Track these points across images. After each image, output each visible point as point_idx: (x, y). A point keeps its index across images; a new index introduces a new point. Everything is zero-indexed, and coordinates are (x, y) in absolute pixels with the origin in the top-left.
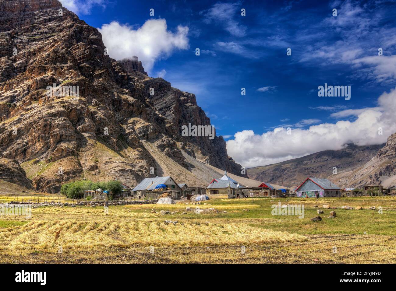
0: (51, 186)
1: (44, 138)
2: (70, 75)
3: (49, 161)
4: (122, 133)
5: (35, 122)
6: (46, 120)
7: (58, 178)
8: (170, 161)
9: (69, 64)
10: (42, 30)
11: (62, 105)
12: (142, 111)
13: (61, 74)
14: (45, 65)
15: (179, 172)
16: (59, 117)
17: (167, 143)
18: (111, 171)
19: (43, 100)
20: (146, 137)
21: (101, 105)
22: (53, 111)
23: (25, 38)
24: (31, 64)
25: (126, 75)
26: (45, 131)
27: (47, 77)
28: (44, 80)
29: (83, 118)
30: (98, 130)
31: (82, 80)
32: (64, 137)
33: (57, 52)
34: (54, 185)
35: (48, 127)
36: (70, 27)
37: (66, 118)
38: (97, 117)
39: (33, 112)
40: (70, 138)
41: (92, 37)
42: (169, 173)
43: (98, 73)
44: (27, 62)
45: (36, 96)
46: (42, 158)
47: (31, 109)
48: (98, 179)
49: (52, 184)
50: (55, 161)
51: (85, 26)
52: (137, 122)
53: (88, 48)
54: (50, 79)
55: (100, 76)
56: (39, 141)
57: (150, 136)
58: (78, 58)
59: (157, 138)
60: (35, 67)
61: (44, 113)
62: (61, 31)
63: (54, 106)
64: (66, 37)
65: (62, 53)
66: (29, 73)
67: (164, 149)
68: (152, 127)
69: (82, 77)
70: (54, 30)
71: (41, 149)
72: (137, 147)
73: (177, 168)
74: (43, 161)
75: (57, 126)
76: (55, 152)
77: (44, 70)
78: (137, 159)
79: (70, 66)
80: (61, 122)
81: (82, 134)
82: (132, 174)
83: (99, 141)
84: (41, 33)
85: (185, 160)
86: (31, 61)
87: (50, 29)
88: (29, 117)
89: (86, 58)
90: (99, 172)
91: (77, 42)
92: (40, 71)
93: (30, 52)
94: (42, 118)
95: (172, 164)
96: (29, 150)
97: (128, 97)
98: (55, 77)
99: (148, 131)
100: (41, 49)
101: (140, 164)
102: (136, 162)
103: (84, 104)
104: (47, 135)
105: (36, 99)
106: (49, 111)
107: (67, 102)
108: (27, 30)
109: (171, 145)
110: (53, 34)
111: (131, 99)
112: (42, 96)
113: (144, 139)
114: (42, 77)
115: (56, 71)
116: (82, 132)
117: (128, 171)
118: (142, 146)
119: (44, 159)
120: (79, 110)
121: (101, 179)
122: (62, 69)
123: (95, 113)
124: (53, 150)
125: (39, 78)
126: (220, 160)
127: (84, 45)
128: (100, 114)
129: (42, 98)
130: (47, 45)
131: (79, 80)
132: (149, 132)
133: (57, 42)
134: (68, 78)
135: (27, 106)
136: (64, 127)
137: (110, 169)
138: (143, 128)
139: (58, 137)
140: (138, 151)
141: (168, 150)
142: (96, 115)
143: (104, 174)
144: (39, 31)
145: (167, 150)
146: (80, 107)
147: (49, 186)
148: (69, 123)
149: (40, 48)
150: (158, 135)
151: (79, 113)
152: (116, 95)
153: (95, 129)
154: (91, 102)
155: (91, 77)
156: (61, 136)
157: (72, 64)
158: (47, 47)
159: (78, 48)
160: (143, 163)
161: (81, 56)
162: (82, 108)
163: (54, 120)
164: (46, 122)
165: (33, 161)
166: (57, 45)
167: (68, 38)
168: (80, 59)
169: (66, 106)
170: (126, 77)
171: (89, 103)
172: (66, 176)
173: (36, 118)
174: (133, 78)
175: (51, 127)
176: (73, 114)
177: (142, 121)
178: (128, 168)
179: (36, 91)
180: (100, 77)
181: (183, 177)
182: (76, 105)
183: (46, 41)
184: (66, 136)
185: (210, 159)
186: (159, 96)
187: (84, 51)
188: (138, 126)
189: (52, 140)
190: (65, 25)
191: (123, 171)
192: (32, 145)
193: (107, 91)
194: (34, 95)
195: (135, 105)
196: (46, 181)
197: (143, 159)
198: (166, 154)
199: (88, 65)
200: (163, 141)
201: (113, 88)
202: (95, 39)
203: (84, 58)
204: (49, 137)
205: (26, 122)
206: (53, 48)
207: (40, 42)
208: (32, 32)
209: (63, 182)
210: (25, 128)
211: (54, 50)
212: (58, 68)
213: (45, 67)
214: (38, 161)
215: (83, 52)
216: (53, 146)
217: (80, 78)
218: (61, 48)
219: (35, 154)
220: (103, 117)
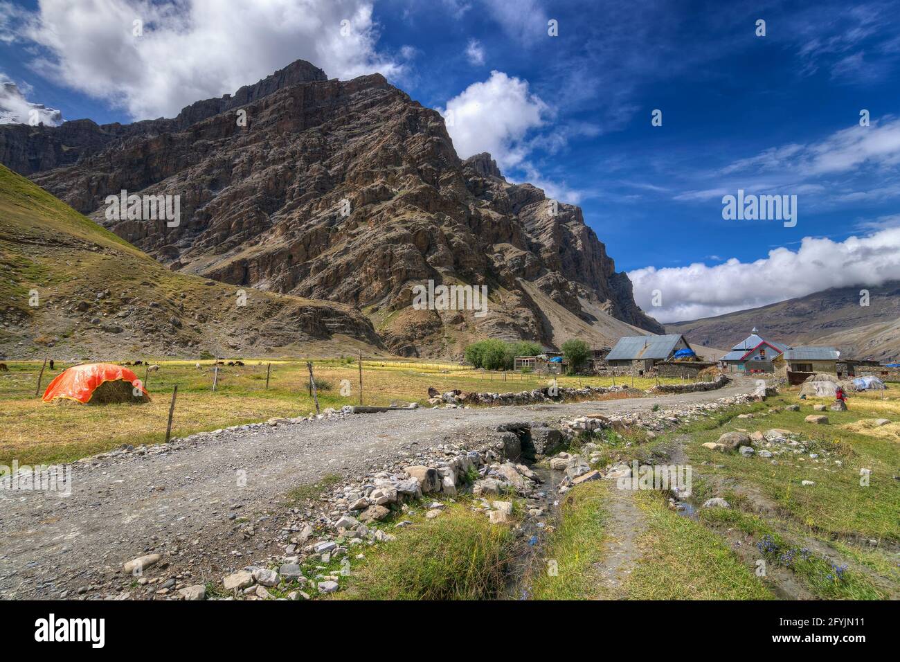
0: (401, 346)
1: (383, 275)
2: (408, 182)
3: (393, 309)
4: (490, 266)
5: (369, 251)
6: (385, 249)
7: (409, 334)
8: (562, 311)
9: (405, 166)
10: (362, 121)
11: (404, 225)
12: (512, 234)
13: (395, 182)
14: (373, 169)
15: (579, 328)
16: (403, 244)
17: (554, 283)
18: (484, 325)
19: (374, 220)
20: (522, 273)
21: (458, 224)
22: (393, 234)
23: (341, 133)
24: (352, 170)
25: (481, 181)
26: (384, 264)
27: (377, 186)
28: (373, 191)
29: (435, 245)
30: (456, 262)
31: (425, 188)
32: (411, 273)
33: (387, 149)
34: (404, 344)
35: (388, 259)
36: (400, 112)
37: (412, 245)
38: (453, 242)
39: (364, 238)
40: (420, 274)
41: (431, 124)
42: (564, 329)
43: (444, 177)
44: (345, 167)
45: (363, 215)
46: (382, 305)
47: (358, 234)
48: (466, 336)
49: (401, 342)
50: (401, 308)
51: (421, 109)
52: (506, 250)
53: (429, 141)
54: (381, 189)
55: (448, 181)
56: (376, 279)
57: (527, 272)
58: (415, 157)
59: (539, 275)
60: (358, 174)
61: (381, 238)
62: (388, 118)
63: (393, 228)
64: (396, 128)
65: (395, 151)
66: (351, 182)
67: (550, 292)
68: (530, 257)
69: (424, 185)
70: (379, 119)
71: (379, 291)
72: (514, 288)
73: (575, 322)
74: (384, 308)
75: (401, 257)
76: (400, 294)
77: (371, 176)
78: (518, 306)
79: (406, 169)
80: (406, 251)
81: (436, 268)
82: (515, 330)
83: (459, 278)
84: (362, 124)
85: (582, 309)
86: (351, 165)
87: (373, 118)
88: (360, 245)
89: (427, 156)
90: (467, 326)
91: (413, 134)
92: (365, 179)
93: (349, 154)
94: (380, 245)
95: (567, 315)
96: (364, 293)
97: (490, 212)
98: (387, 186)
99: (524, 263)
100: (363, 148)
101: (523, 315)
102: (517, 312)
103: (435, 224)
104: (387, 271)
105: (364, 219)
106: (388, 235)
107: (410, 221)
108: (343, 122)
109: (560, 284)
110: (378, 125)
111: (495, 215)
112: (372, 215)
113: (519, 276)
114: (369, 187)
115: (387, 177)
116: (436, 266)
117: (509, 324)
118: (519, 286)
119: (385, 306)
120: (429, 232)
121: (471, 336)
122: (396, 174)
123: (451, 236)
124: (397, 293)
125: (365, 188)
126: (623, 310)
127: (422, 137)
128: (457, 238)
129: (373, 218)
130: (371, 141)
131: (421, 189)
132: (526, 265)
133: (385, 135)
134: (404, 186)
135: (352, 229)
136: (409, 258)
137: (482, 322)
138: (516, 259)
139: (404, 273)
140: (515, 293)
141: (557, 293)
142: (452, 240)
143: (474, 328)
144: (358, 122)
145: (555, 294)
146: (430, 227)
147: (397, 345)
148: (416, 253)
149: (363, 146)
150: (540, 269)
151: (429, 236)
152: (473, 211)
153: (452, 262)
154: (443, 221)
155: (436, 184)
156: (407, 272)
157: (408, 165)
158: (372, 143)
159: (414, 142)
160: (528, 314)
161: (420, 153)
162: (432, 228)
163: (396, 248)
164: (385, 251)
165: (370, 308)
166: (385, 139)
167: (400, 128)
168: (419, 158)
169: (409, 227)
170: (482, 183)
171: (442, 222)
172: (420, 332)
173: (370, 245)
174: (491, 185)
175: (392, 258)
176: (420, 239)
177: (514, 249)
178: (509, 320)
179: (362, 208)
180: (449, 183)
181: (587, 337)
182: (424, 225)
183: (369, 135)
184: (414, 271)
185: (613, 308)
186: (527, 211)
187: (424, 145)
188: (508, 256)
189: (394, 278)
190: (393, 110)
191: (501, 325)
192: (366, 286)
193: (460, 204)
194: (360, 213)
195: (501, 224)
196: (394, 339)
197: (525, 306)
198: (555, 300)
199: (430, 167)
200: (548, 280)
201: (467, 199)
202: (436, 126)
203: (423, 156)
204: (390, 273)
205: (357, 252)
206: (381, 144)
207: (361, 138)
208: (349, 124)
209: (417, 341)
210: (357, 261)
211: (382, 146)
212: (389, 173)
213: (372, 173)
214: (377, 309)
215: (422, 147)
216: (396, 287)
217: (422, 186)
218: (392, 143)
219: (372, 300)
220: (462, 242)
